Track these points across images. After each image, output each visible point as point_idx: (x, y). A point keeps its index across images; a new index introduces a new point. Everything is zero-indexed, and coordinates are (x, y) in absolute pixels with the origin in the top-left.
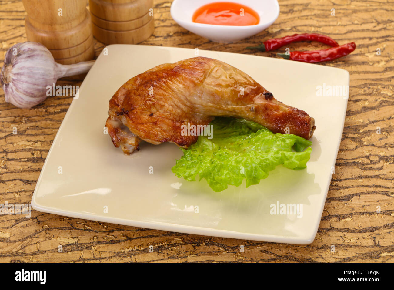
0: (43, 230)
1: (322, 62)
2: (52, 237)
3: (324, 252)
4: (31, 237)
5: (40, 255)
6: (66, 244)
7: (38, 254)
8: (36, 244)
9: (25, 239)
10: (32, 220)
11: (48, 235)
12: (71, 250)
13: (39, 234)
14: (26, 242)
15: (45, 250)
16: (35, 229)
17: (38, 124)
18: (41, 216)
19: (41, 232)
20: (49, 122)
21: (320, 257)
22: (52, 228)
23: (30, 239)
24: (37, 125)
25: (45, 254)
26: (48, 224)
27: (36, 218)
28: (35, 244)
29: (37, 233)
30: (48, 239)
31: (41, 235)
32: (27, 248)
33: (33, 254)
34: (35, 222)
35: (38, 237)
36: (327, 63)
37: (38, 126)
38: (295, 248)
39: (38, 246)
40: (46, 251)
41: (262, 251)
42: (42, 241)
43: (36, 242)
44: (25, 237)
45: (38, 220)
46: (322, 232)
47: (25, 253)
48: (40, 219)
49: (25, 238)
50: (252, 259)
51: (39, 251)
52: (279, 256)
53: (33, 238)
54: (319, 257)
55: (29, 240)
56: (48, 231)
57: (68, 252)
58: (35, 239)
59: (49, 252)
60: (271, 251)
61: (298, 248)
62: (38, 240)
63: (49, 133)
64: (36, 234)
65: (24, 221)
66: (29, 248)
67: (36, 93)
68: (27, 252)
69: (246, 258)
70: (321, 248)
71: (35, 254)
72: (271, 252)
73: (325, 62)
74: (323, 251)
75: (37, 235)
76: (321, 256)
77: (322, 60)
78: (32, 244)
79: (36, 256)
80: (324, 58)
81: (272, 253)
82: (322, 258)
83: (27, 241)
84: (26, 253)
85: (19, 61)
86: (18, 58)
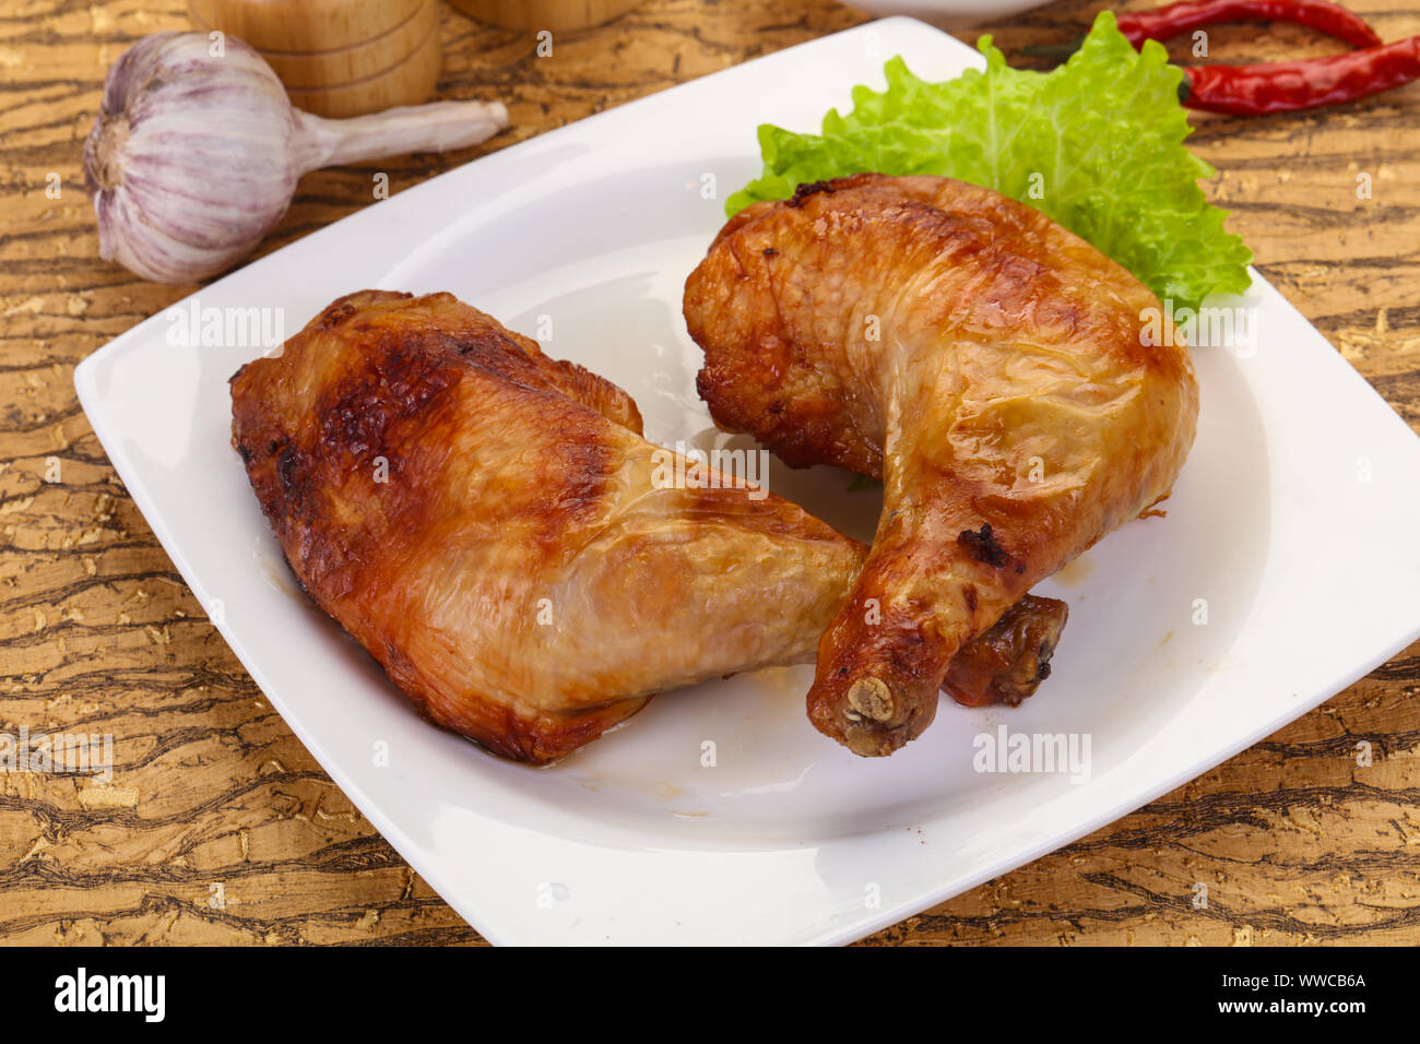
0: (263, 779)
1: (1315, 107)
2: (297, 807)
3: (1327, 883)
4: (214, 805)
5: (254, 880)
6: (349, 838)
7: (246, 876)
8: (237, 833)
9: (197, 812)
10: (218, 738)
11: (281, 802)
12: (370, 862)
13: (246, 796)
14: (199, 826)
15: (269, 858)
16: (232, 774)
18: (251, 726)
19: (255, 786)
21: (1314, 902)
22: (294, 775)
23: (216, 815)
25: (272, 878)
26: (280, 757)
27: (235, 731)
28: (231, 833)
29: (242, 792)
30: (280, 817)
31: (253, 798)
32: (202, 850)
33: (225, 874)
34: (232, 748)
35: (242, 808)
36: (1330, 111)
38: (1218, 866)
39: (244, 841)
40: (273, 866)
41: (1090, 878)
42: (260, 825)
43: (235, 828)
44: (195, 804)
45: (240, 739)
46: (1318, 801)
47: (195, 871)
48: (249, 737)
49: (194, 810)
50: (1052, 907)
51: (247, 861)
52: (1156, 898)
53: (225, 813)
54: (1308, 901)
55: (209, 817)
56: (278, 785)
57: (356, 869)
58: (232, 814)
59: (284, 868)
60: (1124, 876)
61: (1230, 865)
62: (243, 821)
64: (236, 793)
65: (191, 740)
66: (211, 851)
67: (213, 234)
68: (205, 867)
69: (1030, 902)
70: (1315, 868)
71: (235, 875)
72: (1124, 883)
73: (1324, 109)
74: (1324, 877)
75: (238, 799)
76: (1319, 898)
77: (1313, 102)
78: (221, 836)
79: (237, 882)
80: (1321, 93)
81: (1129, 886)
82: (1322, 907)
83: (201, 821)
84: (199, 869)
85: (155, 107)
86: (152, 96)
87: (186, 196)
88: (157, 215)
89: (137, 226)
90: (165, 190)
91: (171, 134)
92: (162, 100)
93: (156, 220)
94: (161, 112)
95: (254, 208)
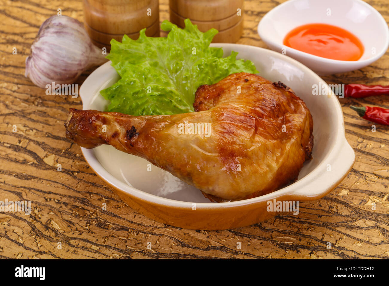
17: (48, 110)
20: (60, 111)
24: (46, 111)
37: (45, 113)
63: (51, 123)
67: (52, 75)
85: (46, 34)
86: (46, 31)
87: (45, 61)
88: (38, 66)
89: (34, 69)
90: (41, 58)
91: (46, 42)
92: (48, 32)
93: (37, 67)
94: (47, 36)
95: (65, 70)
